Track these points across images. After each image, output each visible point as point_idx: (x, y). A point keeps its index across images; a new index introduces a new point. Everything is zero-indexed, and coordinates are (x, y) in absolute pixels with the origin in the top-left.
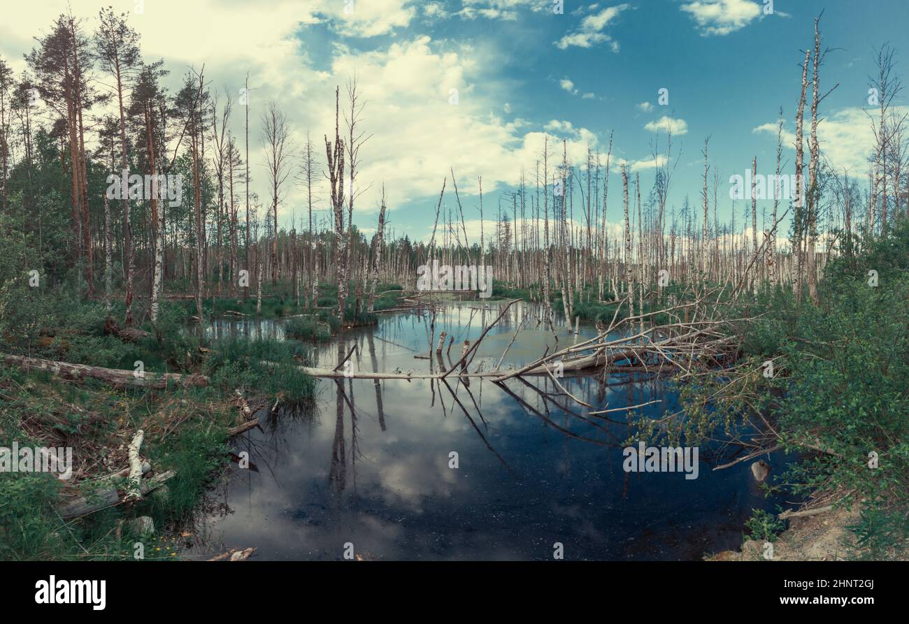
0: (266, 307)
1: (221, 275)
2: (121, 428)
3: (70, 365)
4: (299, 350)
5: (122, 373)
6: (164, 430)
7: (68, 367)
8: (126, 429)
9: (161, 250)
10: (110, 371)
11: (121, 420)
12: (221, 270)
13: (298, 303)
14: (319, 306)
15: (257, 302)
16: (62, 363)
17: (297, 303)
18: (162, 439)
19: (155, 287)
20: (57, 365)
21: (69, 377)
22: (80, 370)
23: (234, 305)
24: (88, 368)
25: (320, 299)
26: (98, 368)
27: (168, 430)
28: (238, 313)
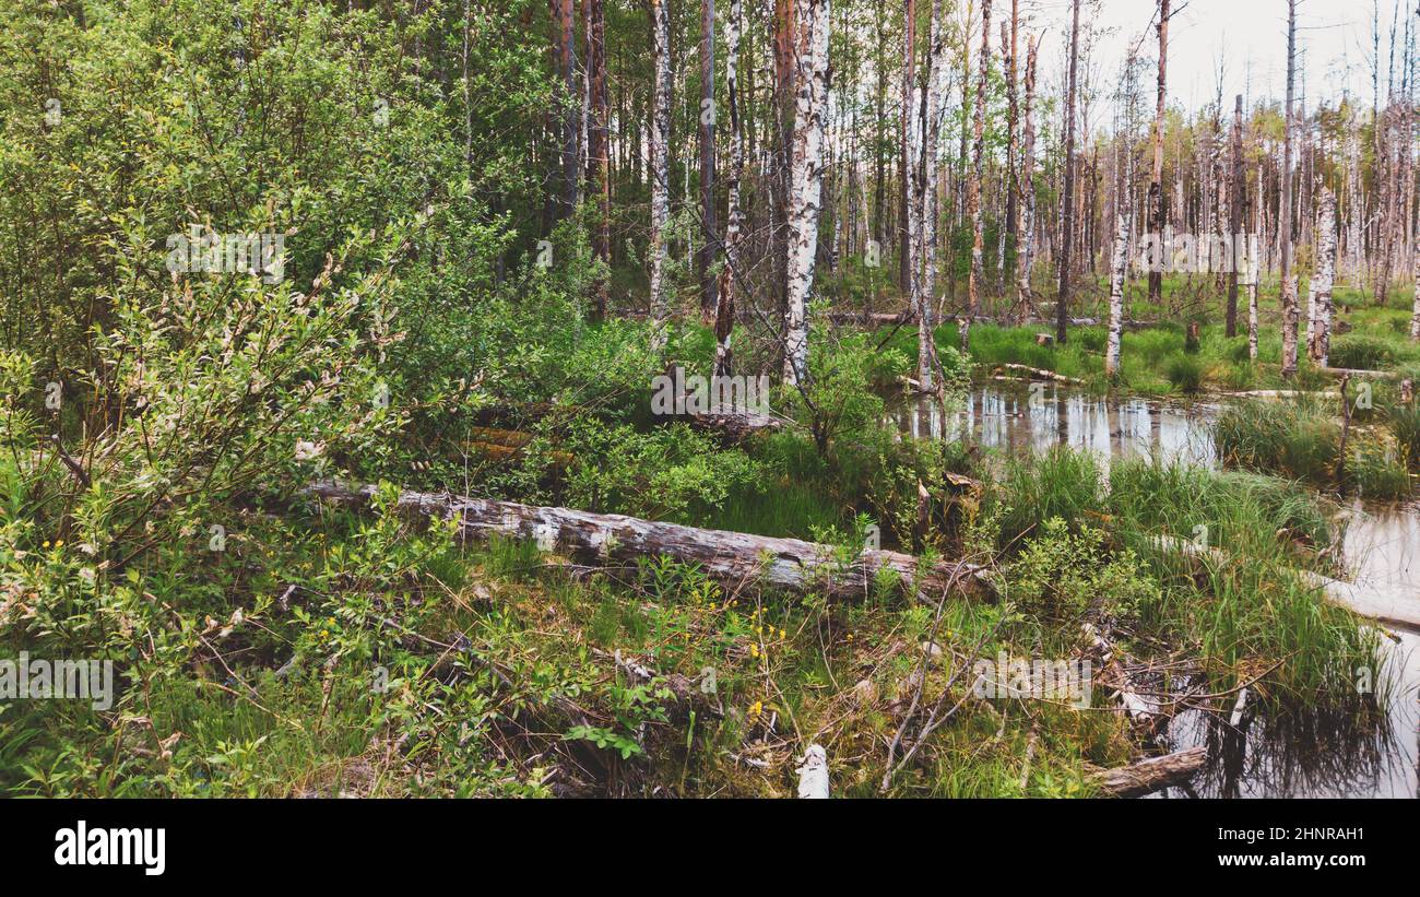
0: (1135, 360)
1: (977, 252)
2: (756, 733)
3: (586, 517)
4: (1296, 512)
5: (735, 544)
6: (886, 749)
7: (583, 525)
8: (771, 739)
9: (818, 165)
10: (704, 537)
11: (757, 707)
12: (979, 236)
13: (1253, 351)
14: (1331, 363)
15: (1105, 339)
16: (561, 512)
17: (1247, 348)
18: (885, 783)
19: (797, 282)
20: (548, 519)
21: (587, 555)
22: (615, 532)
23: (1027, 346)
24: (641, 527)
25: (1335, 341)
26: (667, 525)
27: (899, 752)
28: (1043, 372)
